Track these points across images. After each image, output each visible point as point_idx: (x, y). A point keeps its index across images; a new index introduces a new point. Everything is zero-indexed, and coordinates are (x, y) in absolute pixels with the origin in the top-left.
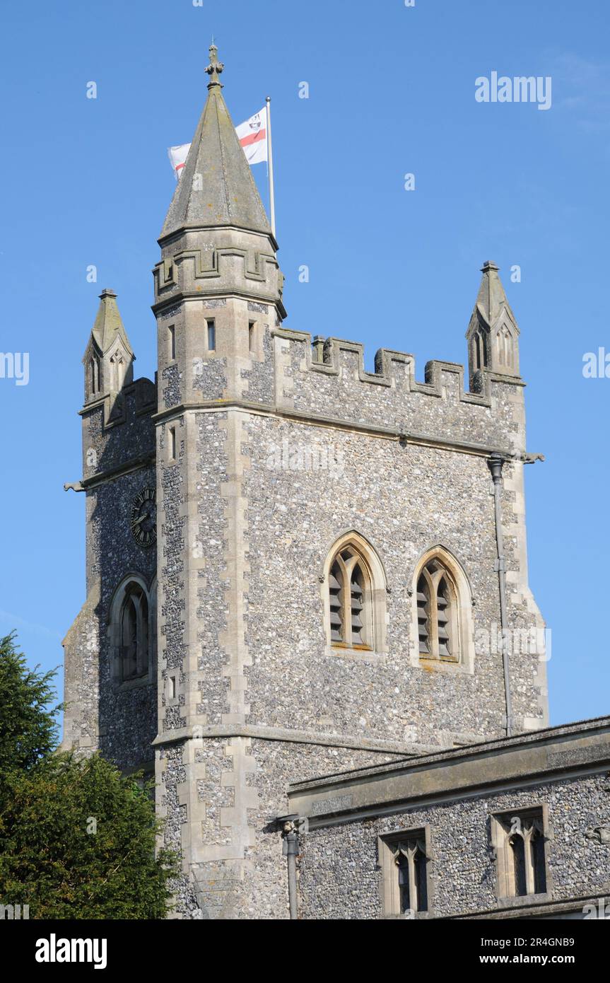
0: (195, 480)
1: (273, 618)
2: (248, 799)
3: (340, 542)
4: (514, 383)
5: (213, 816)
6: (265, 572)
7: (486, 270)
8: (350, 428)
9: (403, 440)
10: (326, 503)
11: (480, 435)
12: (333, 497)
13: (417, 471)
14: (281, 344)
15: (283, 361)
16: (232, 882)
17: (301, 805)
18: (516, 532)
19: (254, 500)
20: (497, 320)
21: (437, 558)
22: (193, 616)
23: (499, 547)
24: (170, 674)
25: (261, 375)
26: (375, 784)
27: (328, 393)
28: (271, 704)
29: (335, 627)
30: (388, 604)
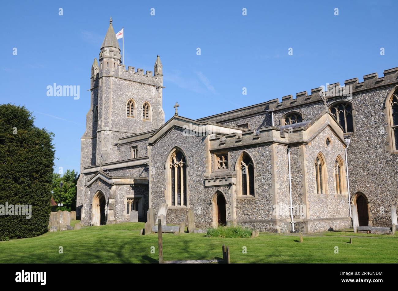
0: (104, 89)
1: (117, 112)
2: (111, 141)
3: (129, 100)
4: (161, 75)
5: (105, 143)
6: (116, 104)
7: (157, 57)
8: (132, 81)
9: (141, 83)
10: (127, 93)
11: (155, 83)
12: (128, 92)
13: (144, 89)
14: (120, 67)
15: (120, 70)
16: (108, 154)
17: (120, 142)
18: (161, 99)
19: (114, 92)
20: (159, 64)
21: (146, 103)
22: (103, 111)
23: (157, 102)
24: (99, 120)
25: (116, 72)
26: (131, 138)
27: (128, 75)
28: (116, 125)
29: (128, 113)
30: (138, 110)
